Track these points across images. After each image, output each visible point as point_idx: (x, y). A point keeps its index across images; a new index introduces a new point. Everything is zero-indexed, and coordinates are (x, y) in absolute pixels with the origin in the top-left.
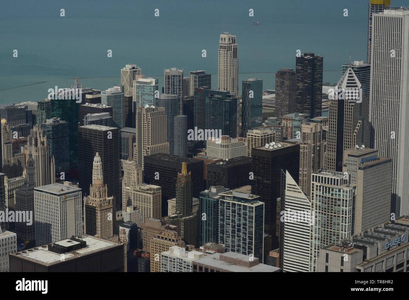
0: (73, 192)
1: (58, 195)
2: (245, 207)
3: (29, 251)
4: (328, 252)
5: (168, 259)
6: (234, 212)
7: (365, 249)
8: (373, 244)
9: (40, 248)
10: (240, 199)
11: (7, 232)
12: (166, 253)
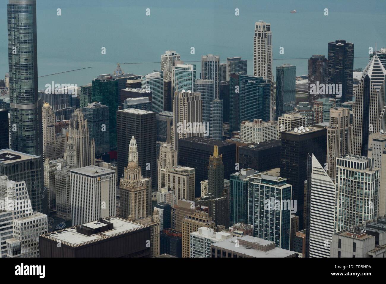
0: (108, 174)
1: (93, 177)
2: (273, 189)
3: (58, 232)
4: (340, 237)
5: (197, 239)
6: (262, 194)
7: (377, 235)
8: (385, 230)
9: (69, 229)
10: (268, 182)
11: (38, 213)
12: (195, 234)
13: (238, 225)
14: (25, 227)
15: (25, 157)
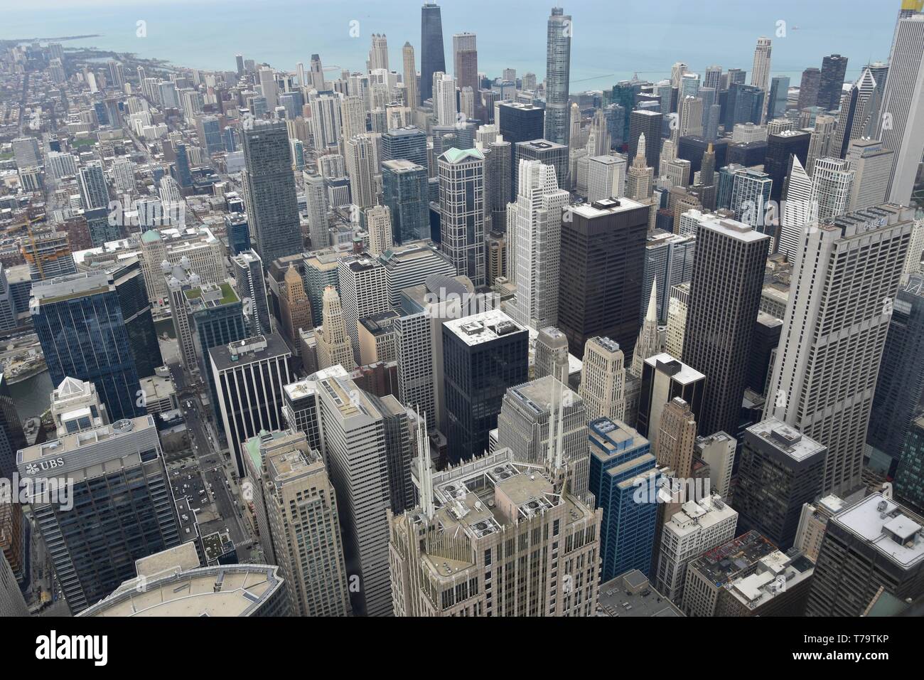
0: (619, 162)
1: (608, 164)
2: (755, 183)
3: (577, 206)
5: (687, 217)
6: (745, 185)
7: (844, 228)
8: (853, 224)
9: (585, 204)
10: (752, 176)
11: (562, 190)
12: (685, 214)
13: (722, 209)
14: (552, 200)
15: (555, 146)
